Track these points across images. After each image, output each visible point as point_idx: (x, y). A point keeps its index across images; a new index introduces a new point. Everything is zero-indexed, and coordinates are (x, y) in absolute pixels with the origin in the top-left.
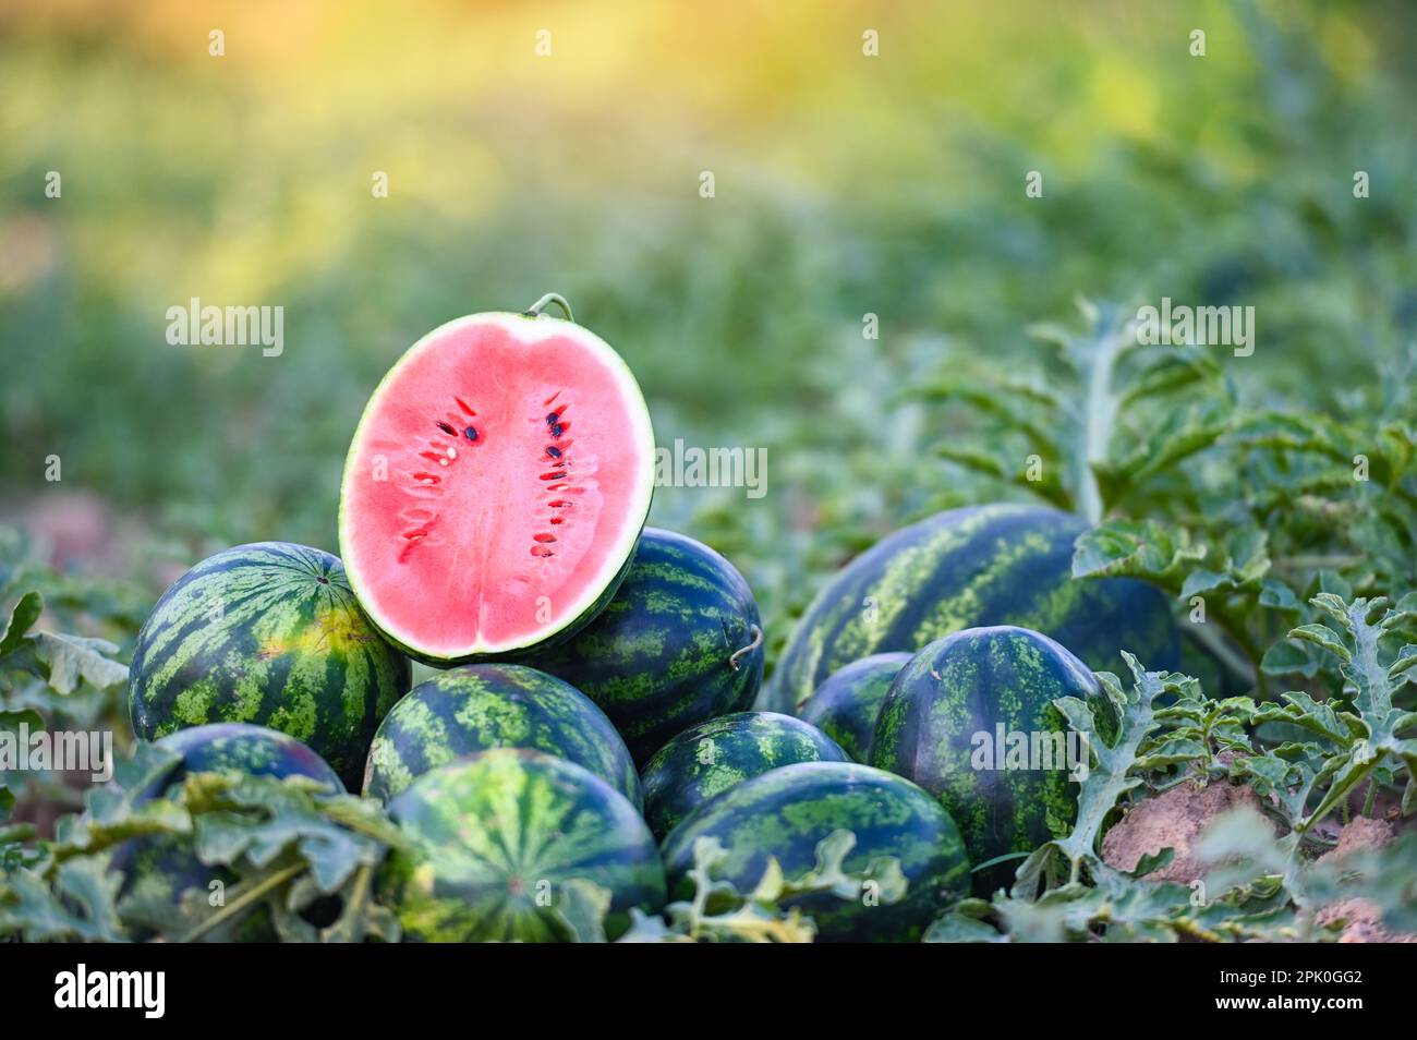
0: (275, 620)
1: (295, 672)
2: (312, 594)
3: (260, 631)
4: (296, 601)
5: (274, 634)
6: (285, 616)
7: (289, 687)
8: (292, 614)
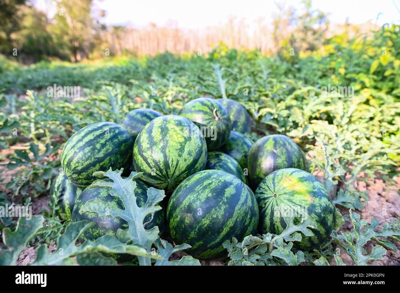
0: (301, 201)
2: (285, 195)
3: (307, 204)
4: (291, 198)
5: (306, 200)
6: (298, 199)
8: (296, 197)
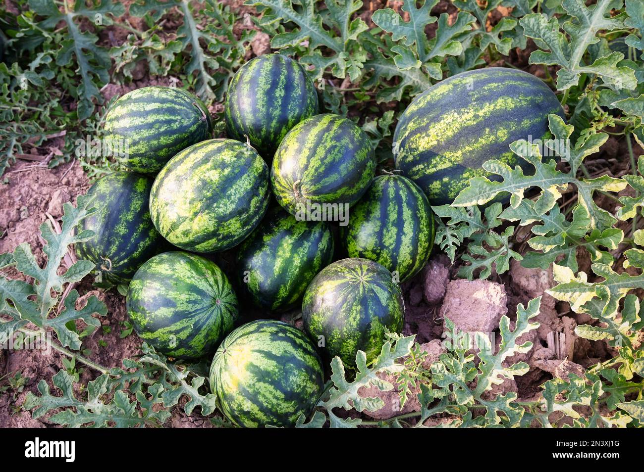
1: (245, 386)
7: (251, 391)
